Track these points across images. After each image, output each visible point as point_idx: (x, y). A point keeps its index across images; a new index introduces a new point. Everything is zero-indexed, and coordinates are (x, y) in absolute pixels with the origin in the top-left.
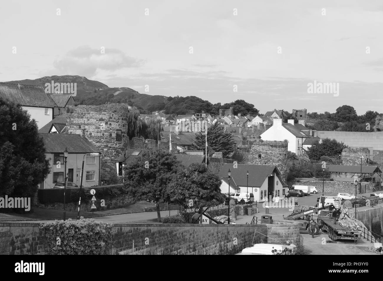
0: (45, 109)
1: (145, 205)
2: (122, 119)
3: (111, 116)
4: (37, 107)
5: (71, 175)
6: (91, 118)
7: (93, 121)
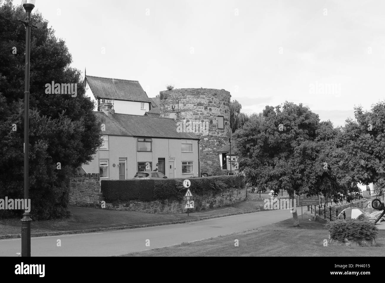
0: (141, 104)
1: (259, 202)
2: (224, 104)
3: (211, 100)
4: (132, 101)
5: (162, 166)
6: (188, 102)
7: (191, 106)
